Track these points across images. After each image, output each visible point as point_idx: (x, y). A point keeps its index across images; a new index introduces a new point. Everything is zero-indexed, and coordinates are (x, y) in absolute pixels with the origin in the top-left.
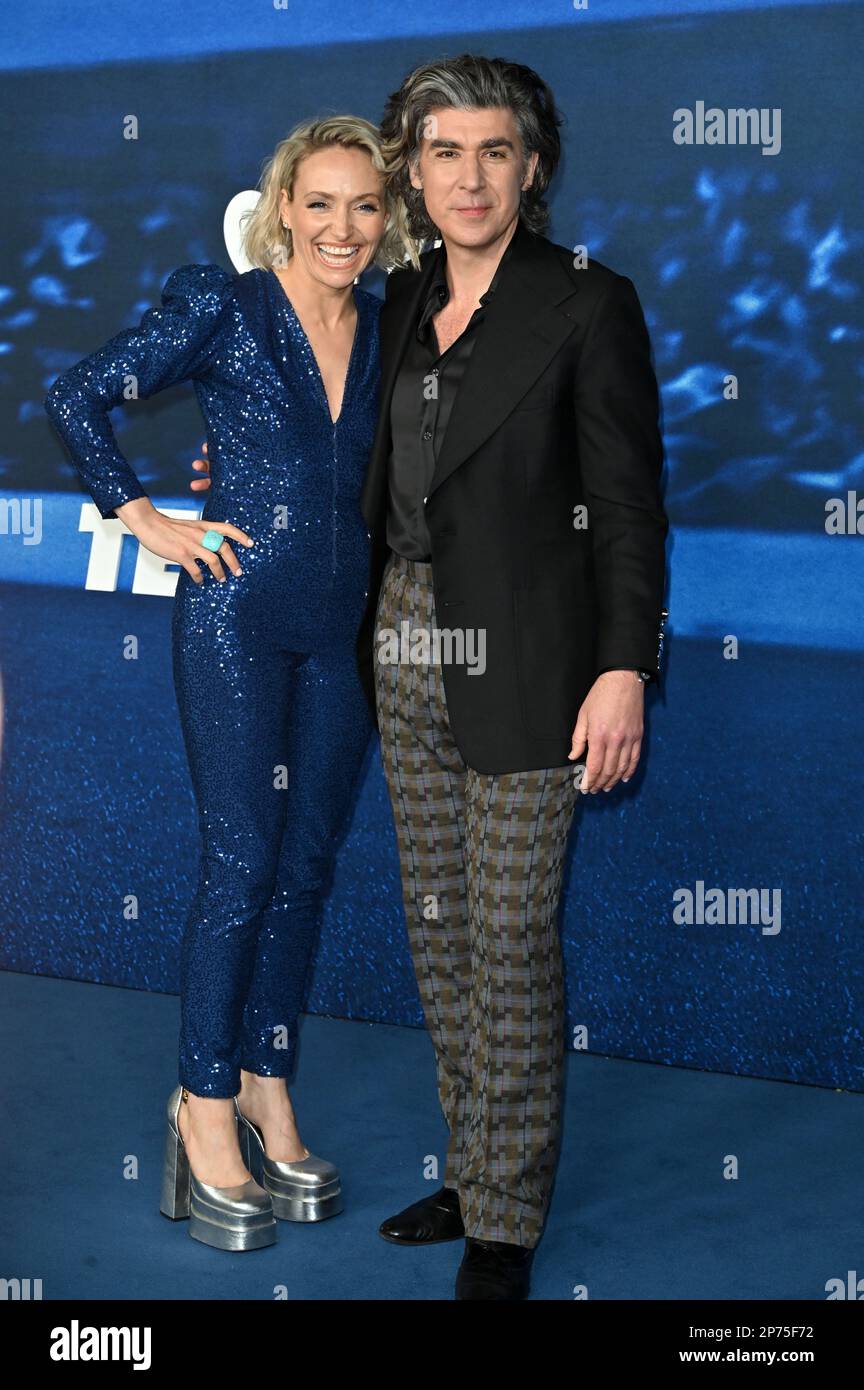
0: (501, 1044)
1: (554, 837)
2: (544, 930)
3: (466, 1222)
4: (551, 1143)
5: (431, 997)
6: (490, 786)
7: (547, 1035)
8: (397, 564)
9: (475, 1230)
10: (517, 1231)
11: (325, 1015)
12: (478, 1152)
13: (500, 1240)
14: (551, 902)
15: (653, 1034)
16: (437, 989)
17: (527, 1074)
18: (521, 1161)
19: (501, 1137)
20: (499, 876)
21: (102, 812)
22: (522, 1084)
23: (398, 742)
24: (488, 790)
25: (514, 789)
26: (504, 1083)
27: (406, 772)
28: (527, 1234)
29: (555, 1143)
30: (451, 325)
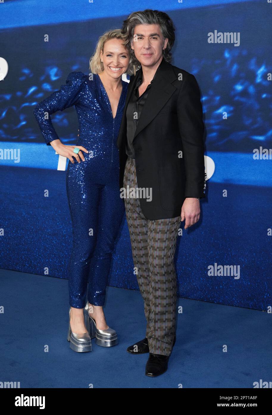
0: (157, 298)
1: (172, 238)
2: (169, 265)
3: (150, 348)
4: (173, 326)
5: (141, 284)
6: (153, 223)
7: (171, 295)
8: (129, 160)
9: (152, 351)
10: (164, 351)
11: (122, 288)
12: (152, 328)
13: (159, 354)
14: (171, 257)
15: (211, 294)
16: (143, 282)
17: (165, 306)
18: (164, 331)
19: (158, 325)
20: (156, 250)
21: (62, 232)
22: (164, 309)
23: (130, 211)
24: (153, 225)
25: (160, 225)
26: (159, 309)
27: (132, 220)
28: (167, 352)
29: (175, 326)
30: (142, 89)
